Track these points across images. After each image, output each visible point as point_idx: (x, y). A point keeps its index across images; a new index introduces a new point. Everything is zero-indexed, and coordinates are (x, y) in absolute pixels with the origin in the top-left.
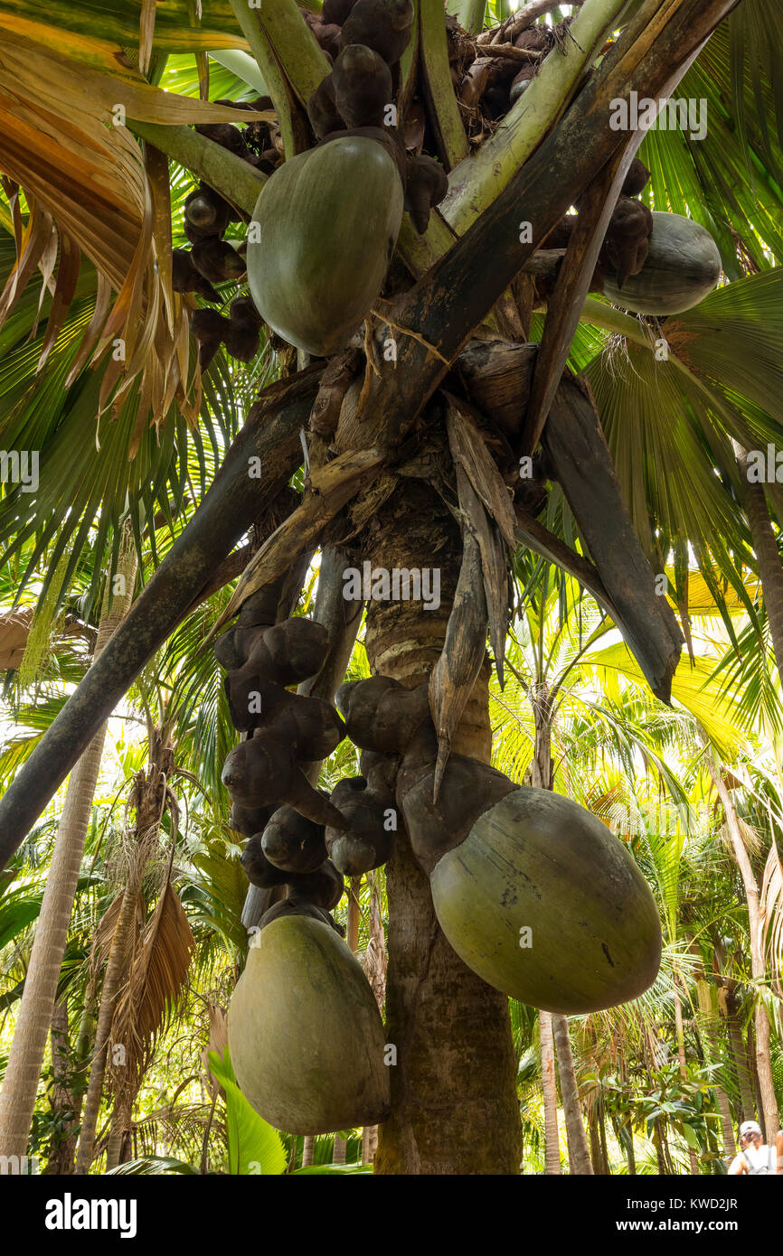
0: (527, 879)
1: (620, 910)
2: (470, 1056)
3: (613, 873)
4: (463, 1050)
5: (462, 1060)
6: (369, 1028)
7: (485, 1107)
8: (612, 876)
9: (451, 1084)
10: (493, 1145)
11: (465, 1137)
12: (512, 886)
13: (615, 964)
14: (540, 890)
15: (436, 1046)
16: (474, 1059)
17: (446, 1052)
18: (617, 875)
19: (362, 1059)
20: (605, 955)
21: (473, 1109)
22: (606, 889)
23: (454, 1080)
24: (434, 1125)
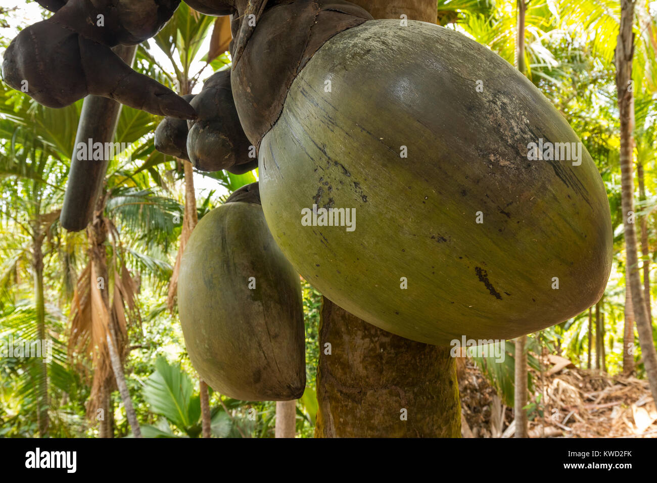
0: (346, 172)
1: (508, 215)
2: (383, 345)
3: (495, 152)
4: (376, 339)
5: (373, 350)
6: (262, 321)
7: (398, 395)
8: (492, 158)
9: (362, 372)
10: (409, 430)
11: (376, 422)
12: (326, 183)
13: (503, 295)
14: (364, 187)
15: (349, 333)
16: (389, 348)
17: (359, 341)
18: (503, 155)
19: (254, 352)
20: (482, 284)
21: (384, 396)
22: (477, 181)
23: (366, 368)
24: (346, 406)
